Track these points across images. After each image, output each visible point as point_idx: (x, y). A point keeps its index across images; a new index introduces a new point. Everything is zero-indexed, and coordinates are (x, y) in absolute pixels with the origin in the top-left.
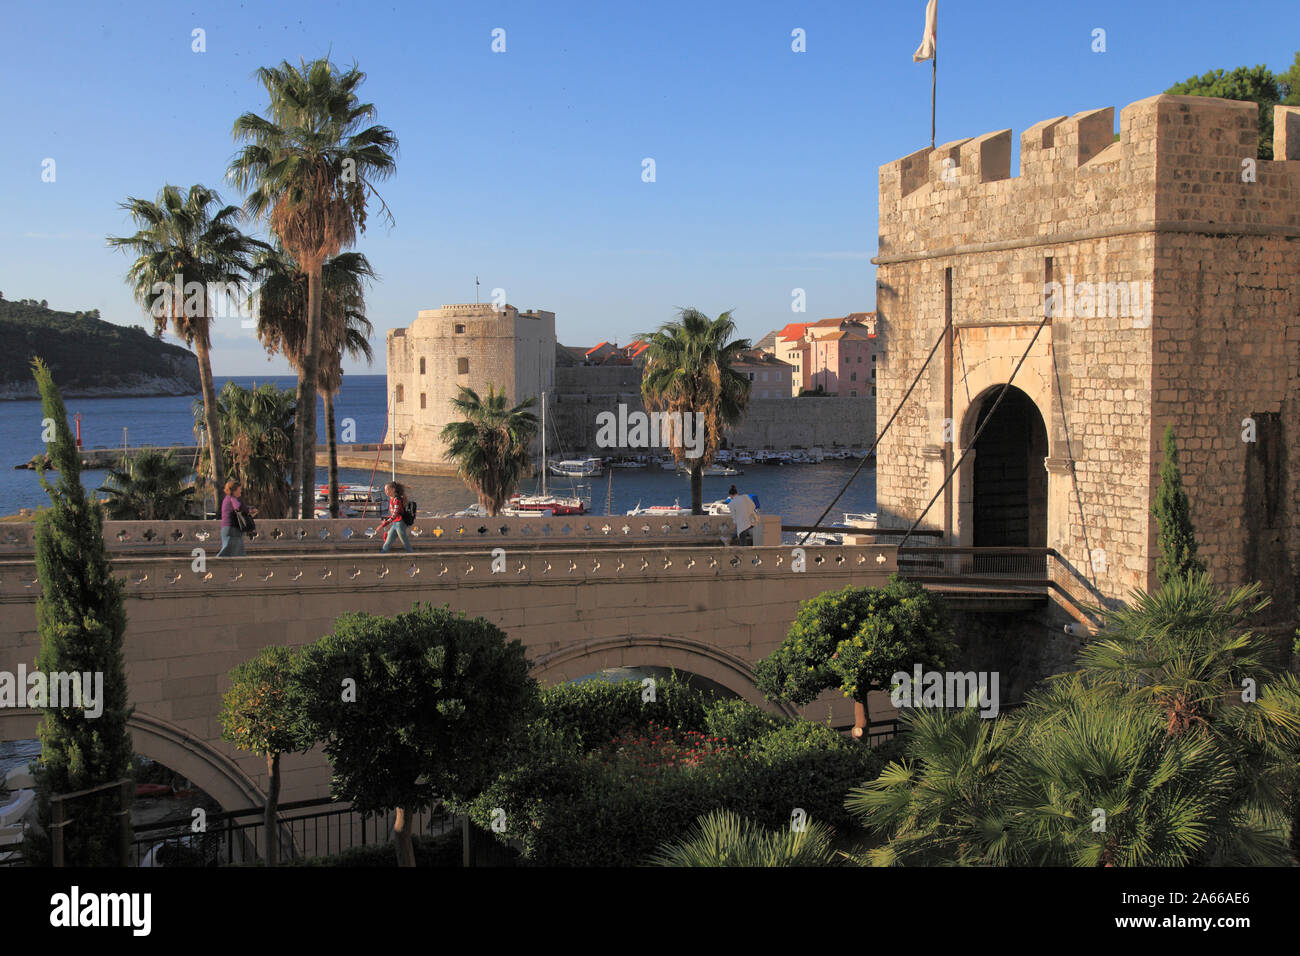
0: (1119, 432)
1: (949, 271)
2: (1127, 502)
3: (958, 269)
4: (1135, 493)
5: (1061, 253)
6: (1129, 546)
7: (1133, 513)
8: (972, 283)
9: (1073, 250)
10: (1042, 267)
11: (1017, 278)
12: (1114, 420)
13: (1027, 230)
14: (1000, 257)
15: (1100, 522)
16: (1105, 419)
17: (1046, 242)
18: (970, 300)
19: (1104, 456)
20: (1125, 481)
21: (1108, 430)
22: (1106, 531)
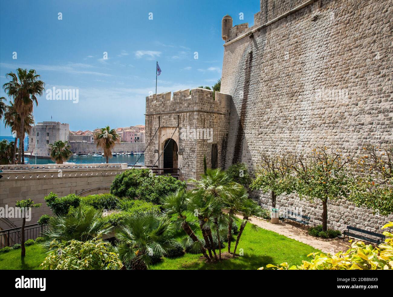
0: (191, 147)
1: (159, 117)
2: (192, 160)
3: (161, 116)
4: (194, 158)
5: (180, 114)
6: (193, 168)
7: (193, 162)
8: (164, 119)
9: (183, 114)
10: (177, 117)
11: (172, 119)
12: (190, 145)
13: (174, 110)
14: (169, 115)
15: (188, 163)
16: (188, 145)
17: (178, 112)
18: (163, 122)
19: (188, 151)
20: (192, 156)
21: (189, 146)
22: (189, 165)
